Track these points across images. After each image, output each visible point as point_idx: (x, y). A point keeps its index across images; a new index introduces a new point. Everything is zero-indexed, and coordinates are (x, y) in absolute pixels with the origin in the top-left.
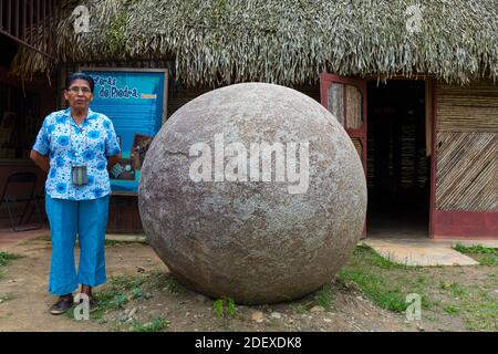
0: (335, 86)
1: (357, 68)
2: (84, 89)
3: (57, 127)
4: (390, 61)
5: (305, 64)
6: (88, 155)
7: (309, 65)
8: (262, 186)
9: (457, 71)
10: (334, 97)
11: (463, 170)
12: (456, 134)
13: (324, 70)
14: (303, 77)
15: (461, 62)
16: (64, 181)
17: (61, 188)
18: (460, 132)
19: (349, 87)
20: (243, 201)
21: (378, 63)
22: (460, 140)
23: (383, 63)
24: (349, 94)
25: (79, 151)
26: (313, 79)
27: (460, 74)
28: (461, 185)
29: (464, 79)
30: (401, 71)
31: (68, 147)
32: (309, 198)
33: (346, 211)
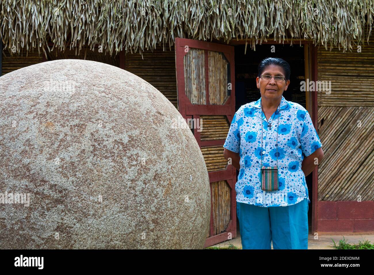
0: (194, 54)
1: (220, 32)
2: (277, 77)
3: (245, 120)
4: (259, 24)
5: (156, 26)
6: (278, 154)
7: (161, 28)
8: (66, 195)
9: (337, 36)
10: (193, 66)
11: (349, 151)
12: (340, 110)
13: (181, 33)
14: (154, 42)
15: (342, 25)
16: (251, 184)
17: (248, 192)
18: (345, 107)
19: (212, 54)
20: (43, 215)
21: (245, 25)
22: (345, 116)
23: (251, 26)
24: (212, 62)
25: (267, 150)
26: (167, 45)
27: (341, 39)
28: (348, 170)
29: (345, 45)
30: (272, 36)
31: (256, 144)
32: (126, 208)
33: (177, 220)
